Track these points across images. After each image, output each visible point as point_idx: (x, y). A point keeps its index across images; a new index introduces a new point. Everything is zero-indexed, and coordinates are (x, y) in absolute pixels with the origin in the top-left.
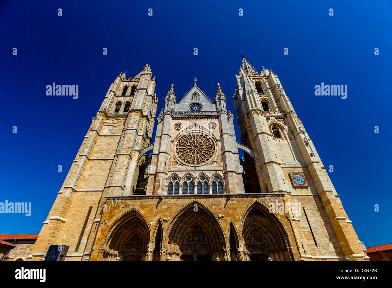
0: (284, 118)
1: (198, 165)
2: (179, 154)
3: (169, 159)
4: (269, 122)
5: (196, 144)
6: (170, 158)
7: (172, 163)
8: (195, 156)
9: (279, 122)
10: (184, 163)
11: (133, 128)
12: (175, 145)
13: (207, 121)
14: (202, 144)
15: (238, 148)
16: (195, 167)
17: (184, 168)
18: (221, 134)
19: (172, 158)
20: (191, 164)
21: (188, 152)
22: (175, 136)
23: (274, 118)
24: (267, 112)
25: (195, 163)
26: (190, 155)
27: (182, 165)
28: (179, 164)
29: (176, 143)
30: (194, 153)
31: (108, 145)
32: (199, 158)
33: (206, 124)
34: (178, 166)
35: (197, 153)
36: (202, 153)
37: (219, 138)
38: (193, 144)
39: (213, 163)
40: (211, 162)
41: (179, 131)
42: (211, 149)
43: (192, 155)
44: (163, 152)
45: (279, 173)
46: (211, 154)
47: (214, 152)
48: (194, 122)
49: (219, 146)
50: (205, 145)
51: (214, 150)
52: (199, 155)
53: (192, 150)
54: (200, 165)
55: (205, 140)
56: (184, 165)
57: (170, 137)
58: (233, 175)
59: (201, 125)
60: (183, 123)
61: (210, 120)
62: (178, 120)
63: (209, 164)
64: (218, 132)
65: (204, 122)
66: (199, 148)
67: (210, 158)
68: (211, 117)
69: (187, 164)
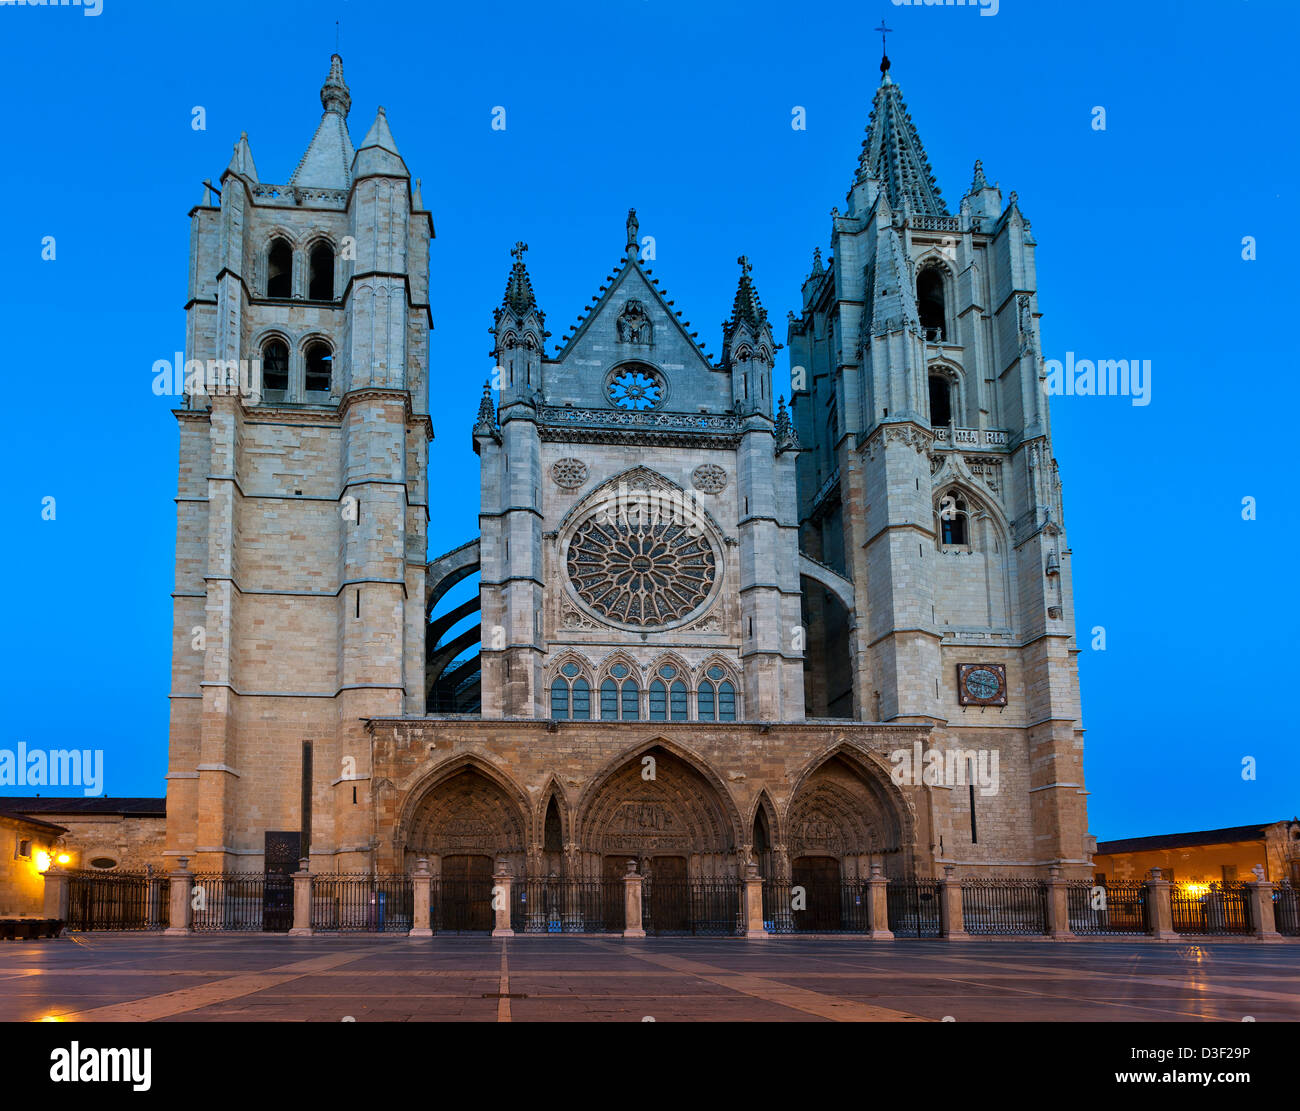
0: (1000, 464)
1: (654, 628)
2: (580, 584)
3: (547, 604)
4: (937, 479)
5: (645, 552)
6: (550, 600)
7: (557, 618)
8: (643, 597)
9: (976, 481)
10: (602, 618)
12: (561, 553)
13: (686, 459)
14: (667, 553)
15: (802, 576)
16: (644, 635)
17: (603, 634)
18: (744, 517)
19: (557, 601)
20: (629, 622)
21: (615, 580)
22: (560, 515)
23: (960, 459)
24: (941, 431)
25: (643, 621)
26: (622, 591)
27: (594, 626)
28: (583, 621)
29: (566, 544)
30: (635, 586)
31: (292, 538)
32: (657, 603)
33: (684, 470)
34: (580, 629)
35: (649, 586)
36: (666, 585)
37: (732, 532)
38: (632, 551)
39: (706, 624)
40: (699, 619)
41: (573, 493)
42: (702, 574)
43: (628, 593)
44: (522, 579)
45: (930, 665)
46: (701, 593)
47: (711, 584)
48: (633, 457)
49: (732, 562)
50: (678, 558)
51: (712, 579)
52: (654, 594)
53: (632, 572)
54: (660, 628)
55: (677, 539)
56: (603, 625)
57: (543, 518)
58: (774, 665)
59: (663, 474)
60: (587, 463)
61: (702, 452)
62: (568, 445)
63: (690, 624)
64: (730, 509)
65: (675, 461)
66: (656, 567)
67: (696, 606)
68: (705, 440)
69: (613, 623)
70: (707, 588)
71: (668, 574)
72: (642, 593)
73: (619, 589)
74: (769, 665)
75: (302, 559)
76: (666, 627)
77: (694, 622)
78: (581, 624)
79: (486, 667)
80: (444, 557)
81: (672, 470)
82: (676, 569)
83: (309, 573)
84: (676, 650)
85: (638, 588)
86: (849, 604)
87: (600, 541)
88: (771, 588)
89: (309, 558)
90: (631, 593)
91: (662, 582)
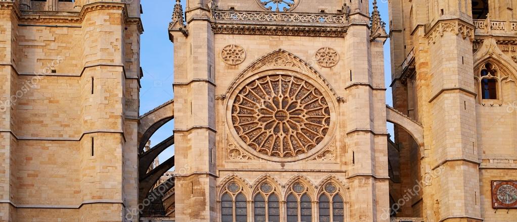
1: (289, 159)
2: (240, 129)
3: (218, 144)
4: (477, 56)
5: (283, 108)
6: (220, 141)
7: (225, 153)
8: (282, 137)
9: (504, 56)
11: (112, 61)
12: (227, 109)
13: (311, 44)
14: (298, 108)
16: (283, 165)
17: (255, 163)
18: (349, 83)
19: (225, 141)
20: (273, 155)
21: (263, 127)
22: (227, 83)
25: (282, 154)
26: (268, 134)
27: (249, 158)
28: (242, 155)
29: (231, 103)
30: (276, 130)
31: (50, 102)
32: (292, 142)
33: (309, 52)
34: (241, 161)
35: (286, 131)
36: (297, 129)
37: (342, 93)
38: (275, 107)
39: (324, 156)
40: (319, 153)
41: (235, 68)
42: (321, 122)
43: (272, 135)
44: (201, 128)
45: (471, 183)
46: (320, 135)
47: (327, 129)
48: (275, 43)
49: (341, 114)
50: (305, 111)
51: (328, 125)
52: (289, 136)
53: (274, 121)
54: (293, 159)
55: (305, 98)
56: (255, 157)
57: (215, 86)
58: (369, 184)
59: (296, 54)
60: (245, 47)
61: (321, 39)
62: (231, 36)
63: (314, 156)
64: (340, 78)
65: (303, 45)
66: (290, 118)
67: (317, 144)
68: (324, 31)
69: (261, 156)
70: (325, 131)
71: (299, 122)
72: (282, 135)
73: (266, 132)
74: (365, 183)
75: (57, 116)
76: (297, 158)
77: (316, 155)
78: (241, 157)
79: (178, 187)
80: (150, 113)
81: (300, 51)
82: (304, 118)
83: (61, 126)
84: (304, 174)
85: (279, 132)
86: (420, 141)
87: (254, 100)
88: (367, 131)
89: (61, 115)
90: (274, 135)
91: (294, 127)
